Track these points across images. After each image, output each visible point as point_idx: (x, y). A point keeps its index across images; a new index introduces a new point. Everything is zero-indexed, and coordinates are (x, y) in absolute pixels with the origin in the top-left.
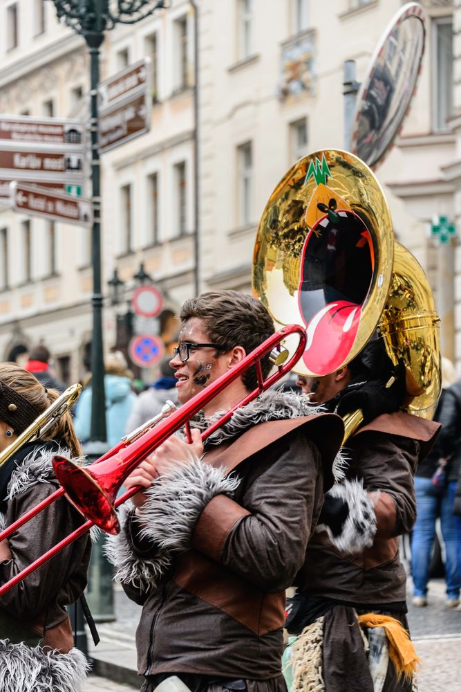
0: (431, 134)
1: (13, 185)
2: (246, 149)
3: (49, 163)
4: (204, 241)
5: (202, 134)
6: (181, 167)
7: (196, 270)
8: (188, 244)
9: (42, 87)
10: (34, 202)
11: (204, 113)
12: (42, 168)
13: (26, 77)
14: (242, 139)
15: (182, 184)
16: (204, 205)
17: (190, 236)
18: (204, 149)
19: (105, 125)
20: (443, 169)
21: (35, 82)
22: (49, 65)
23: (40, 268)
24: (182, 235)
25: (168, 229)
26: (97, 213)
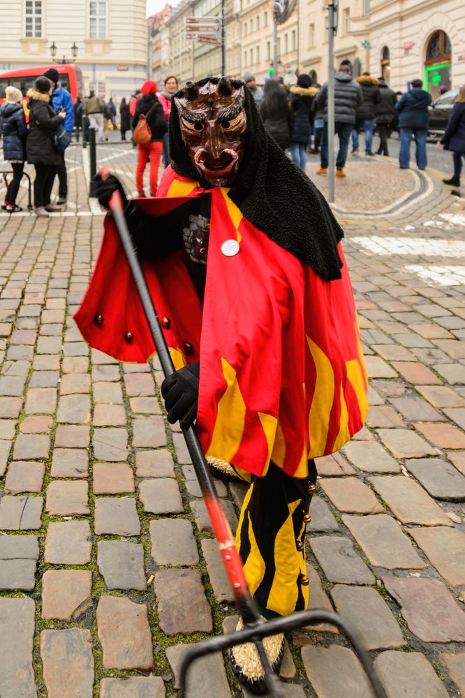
0: (363, 16)
1: (197, 36)
2: (312, 25)
3: (209, 29)
4: (300, 52)
5: (300, 22)
6: (294, 32)
7: (298, 60)
8: (296, 53)
9: (256, 13)
10: (203, 40)
11: (301, 16)
12: (208, 31)
13: (252, 10)
14: (311, 23)
15: (294, 37)
16: (300, 41)
17: (296, 51)
18: (300, 26)
19: (225, 17)
20: (366, 26)
21: (254, 11)
22: (258, 7)
23: (255, 62)
24: (294, 50)
25: (290, 49)
26: (223, 42)
